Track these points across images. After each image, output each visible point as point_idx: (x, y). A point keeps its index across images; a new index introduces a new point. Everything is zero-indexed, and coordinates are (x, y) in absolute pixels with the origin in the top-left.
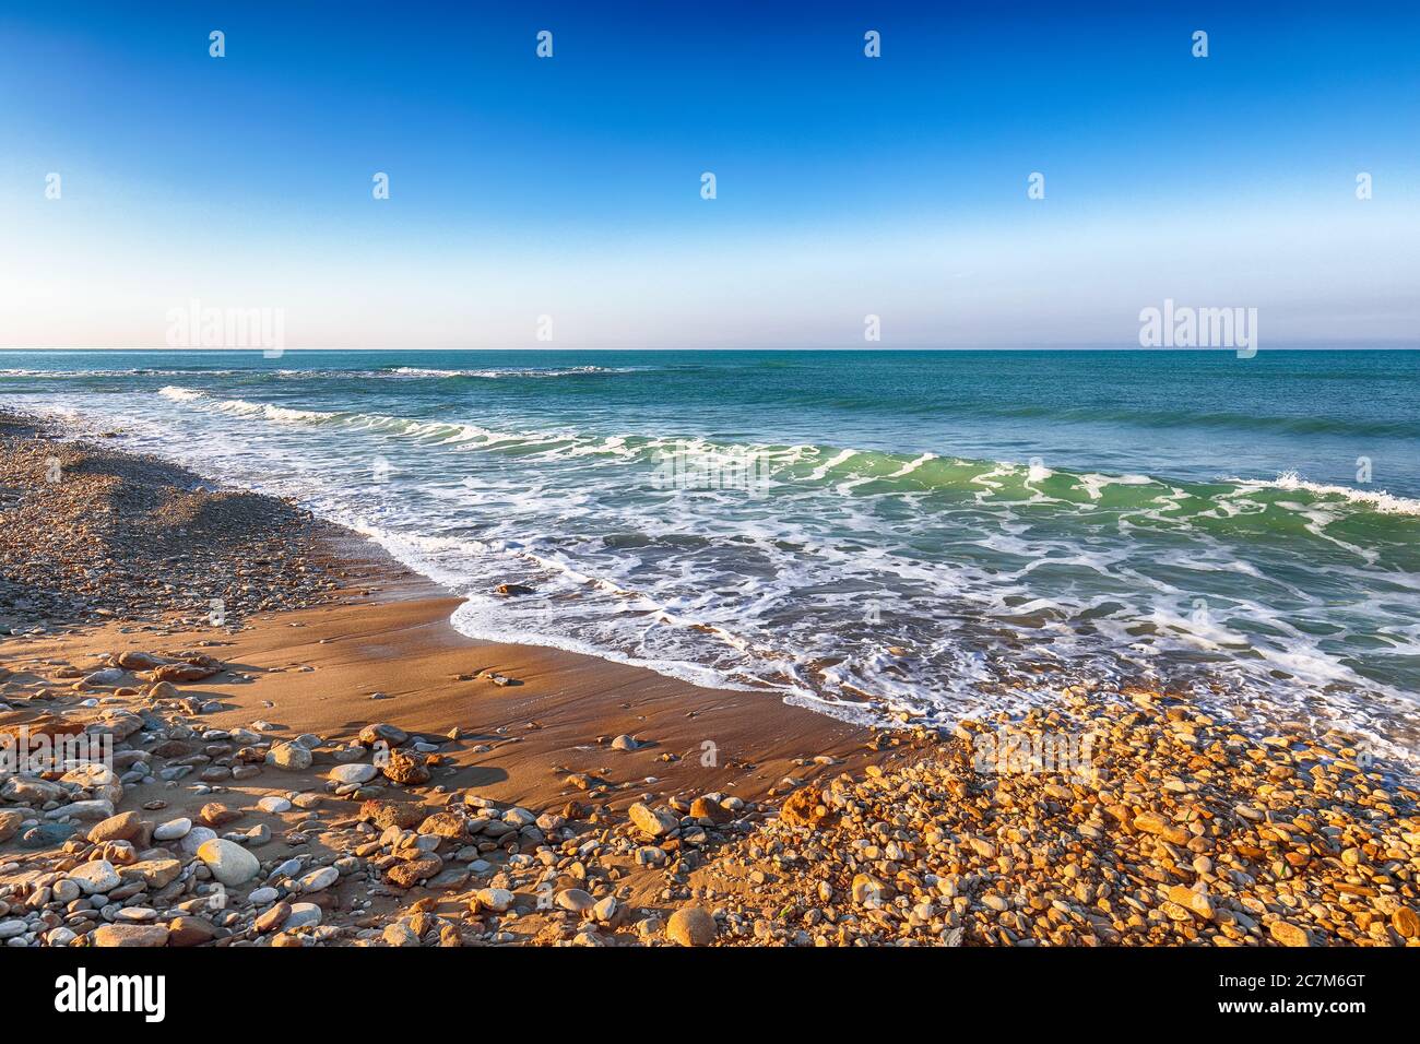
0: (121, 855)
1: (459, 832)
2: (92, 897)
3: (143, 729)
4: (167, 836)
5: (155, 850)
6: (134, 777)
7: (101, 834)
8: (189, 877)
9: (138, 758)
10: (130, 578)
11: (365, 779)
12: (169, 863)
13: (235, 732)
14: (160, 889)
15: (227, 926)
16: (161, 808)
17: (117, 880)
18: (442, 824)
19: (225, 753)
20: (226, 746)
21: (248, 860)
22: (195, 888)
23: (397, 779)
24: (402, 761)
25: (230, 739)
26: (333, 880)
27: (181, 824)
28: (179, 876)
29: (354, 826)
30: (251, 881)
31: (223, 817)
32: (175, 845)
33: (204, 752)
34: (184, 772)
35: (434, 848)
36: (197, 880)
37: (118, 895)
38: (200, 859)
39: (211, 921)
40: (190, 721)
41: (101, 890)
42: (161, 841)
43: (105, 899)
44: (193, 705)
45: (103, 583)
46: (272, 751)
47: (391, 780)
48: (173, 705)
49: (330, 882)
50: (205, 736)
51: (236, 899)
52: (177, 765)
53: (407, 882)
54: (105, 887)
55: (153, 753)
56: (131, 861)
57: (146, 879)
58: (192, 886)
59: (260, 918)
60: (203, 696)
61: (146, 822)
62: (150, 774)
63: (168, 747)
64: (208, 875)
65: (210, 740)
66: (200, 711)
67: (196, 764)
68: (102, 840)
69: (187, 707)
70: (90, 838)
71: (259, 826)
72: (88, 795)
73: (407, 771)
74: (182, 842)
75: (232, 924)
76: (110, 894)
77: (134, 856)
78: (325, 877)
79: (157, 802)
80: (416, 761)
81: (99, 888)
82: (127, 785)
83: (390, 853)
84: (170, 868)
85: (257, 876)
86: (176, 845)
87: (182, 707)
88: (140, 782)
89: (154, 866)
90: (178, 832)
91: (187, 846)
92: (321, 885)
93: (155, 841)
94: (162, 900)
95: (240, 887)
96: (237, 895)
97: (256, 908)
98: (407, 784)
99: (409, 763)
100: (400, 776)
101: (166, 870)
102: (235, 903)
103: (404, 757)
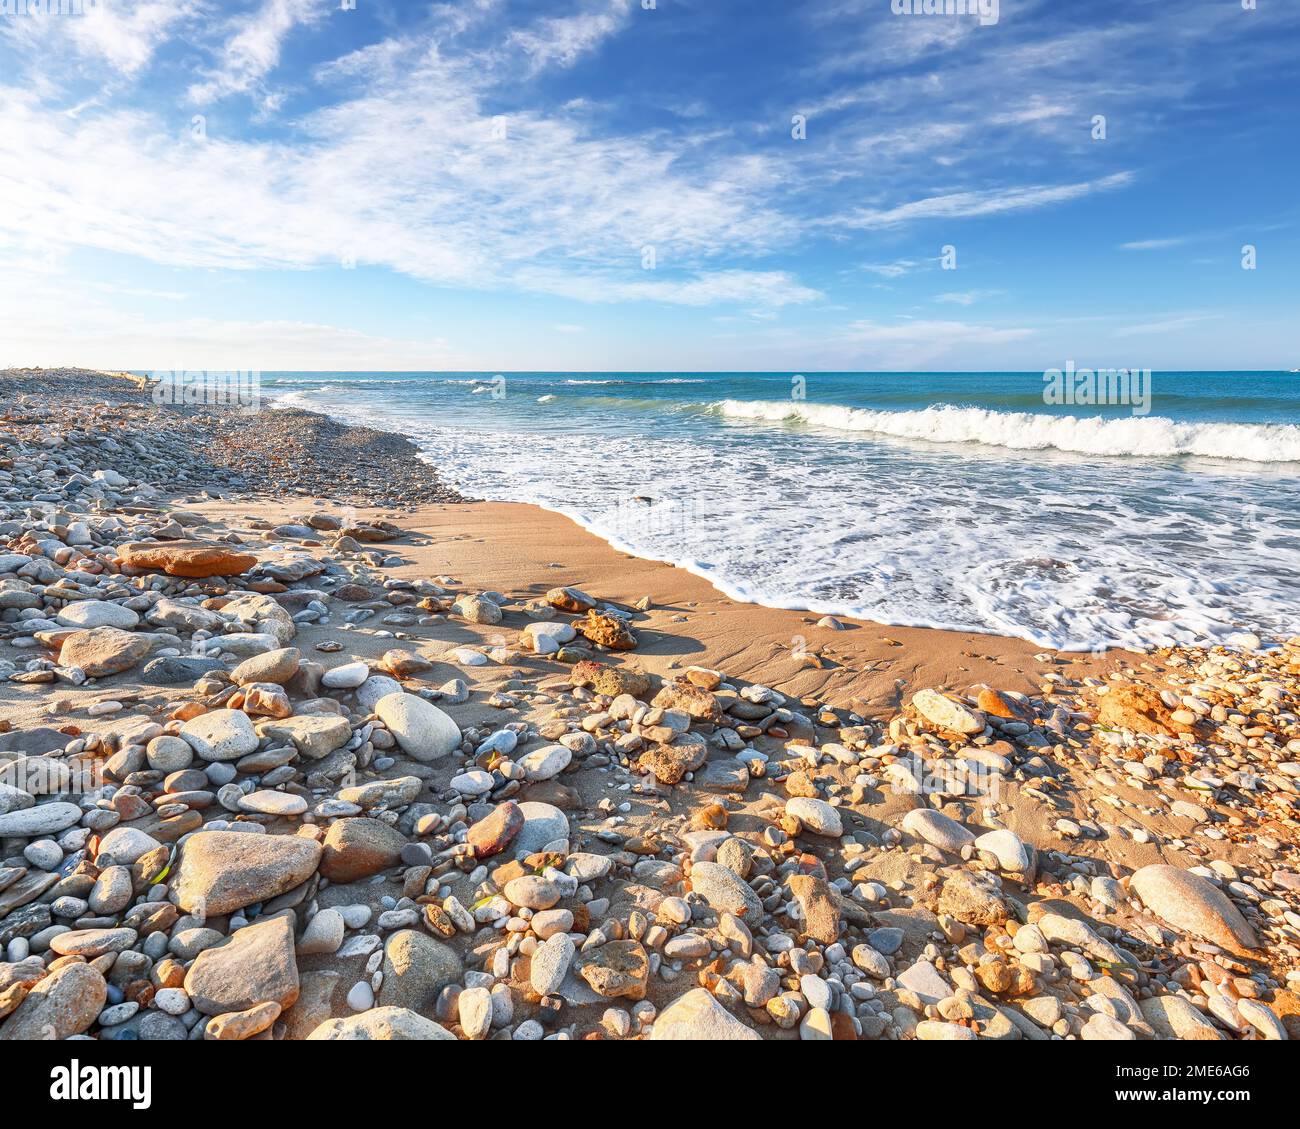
0: (268, 703)
1: (711, 710)
2: (210, 768)
3: (323, 572)
4: (339, 683)
5: (319, 701)
6: (309, 615)
7: (247, 673)
8: (362, 745)
9: (314, 597)
10: (326, 471)
11: (565, 639)
12: (334, 722)
13: (417, 583)
14: (319, 761)
15: (422, 837)
16: (336, 650)
17: (252, 742)
18: (685, 698)
19: (408, 601)
20: (409, 595)
21: (443, 727)
22: (372, 762)
23: (602, 641)
24: (604, 623)
25: (412, 590)
26: (567, 764)
27: (354, 669)
28: (347, 743)
29: (570, 690)
30: (451, 755)
31: (409, 667)
32: (348, 696)
33: (386, 599)
34: (364, 616)
35: (686, 729)
36: (375, 748)
37: (251, 766)
38: (379, 719)
39: (396, 825)
40: (371, 571)
41: (225, 757)
42: (332, 689)
43: (230, 771)
44: (374, 558)
45: (303, 473)
46: (457, 603)
47: (593, 642)
48: (355, 557)
49: (562, 767)
50: (385, 585)
51: (433, 783)
52: (357, 608)
53: (671, 776)
54: (231, 753)
55: (333, 594)
56: (281, 714)
57: (296, 744)
58: (367, 758)
59: (476, 827)
60: (384, 553)
61: (312, 665)
62: (327, 615)
63: (347, 590)
64: (391, 743)
65: (392, 588)
66: (382, 564)
67: (377, 610)
68: (248, 680)
69: (369, 560)
70: (233, 676)
71: (454, 681)
72: (250, 628)
73: (613, 633)
74: (357, 692)
75: (429, 835)
76: (241, 764)
77: (285, 707)
78: (556, 759)
79: (331, 644)
80: (620, 624)
81: (221, 753)
82: (301, 624)
83: (629, 731)
84: (334, 731)
85: (459, 748)
86: (350, 696)
87: (364, 559)
88: (315, 621)
89: (311, 725)
90: (352, 679)
91: (363, 697)
92: (551, 770)
93: (323, 689)
94: (322, 780)
95: (436, 763)
96: (434, 777)
97: (464, 802)
98: (615, 649)
99: (612, 626)
100: (606, 639)
101: (325, 733)
102: (432, 790)
103: (606, 618)
